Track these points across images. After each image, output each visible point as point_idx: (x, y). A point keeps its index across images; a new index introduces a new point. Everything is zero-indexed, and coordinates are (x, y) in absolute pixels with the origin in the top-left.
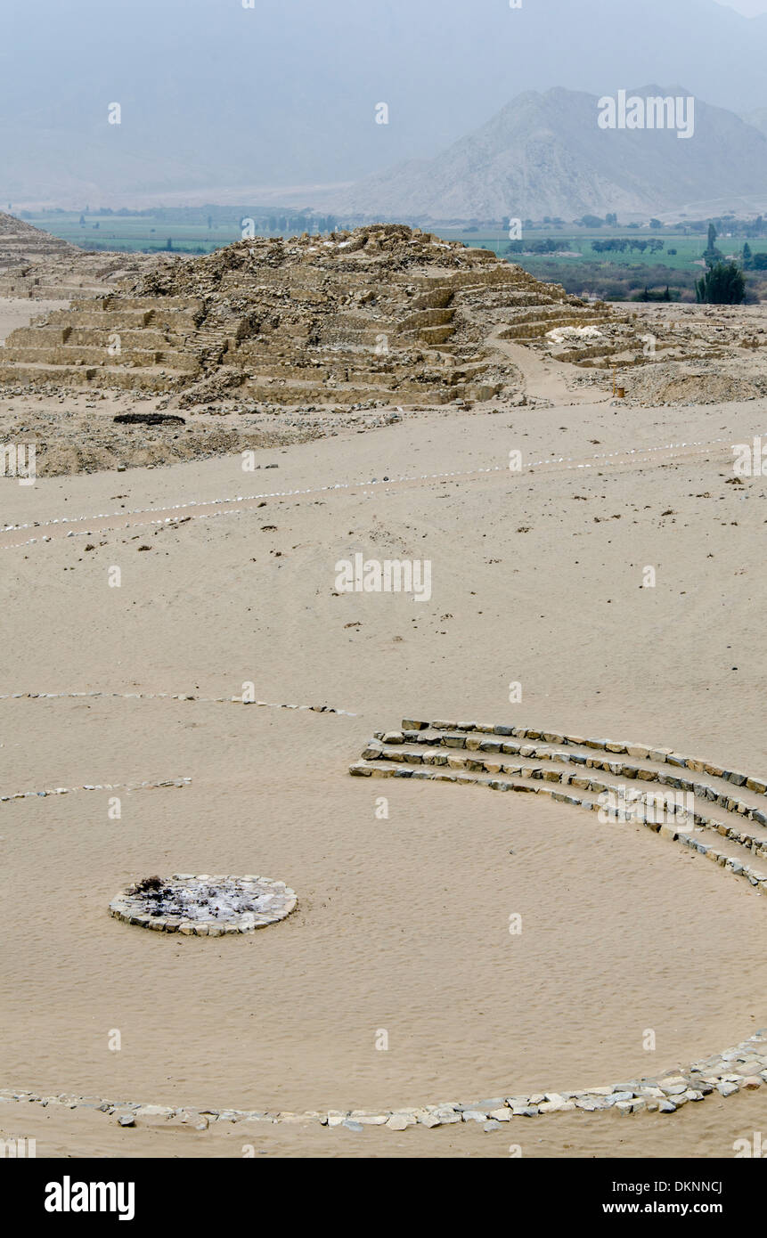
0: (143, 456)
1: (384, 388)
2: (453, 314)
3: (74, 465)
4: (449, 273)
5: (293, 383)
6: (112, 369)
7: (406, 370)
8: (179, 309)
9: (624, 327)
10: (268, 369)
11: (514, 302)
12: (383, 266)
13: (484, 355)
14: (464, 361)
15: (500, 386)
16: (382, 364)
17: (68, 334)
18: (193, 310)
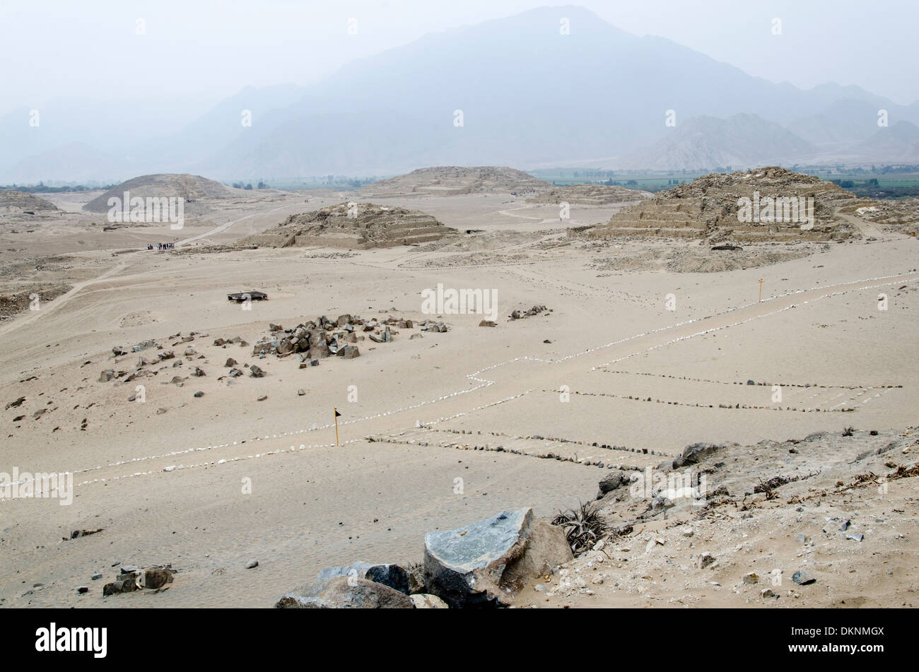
0: (750, 263)
1: (798, 234)
3: (724, 267)
5: (754, 233)
6: (667, 229)
8: (691, 203)
9: (886, 207)
10: (739, 227)
11: (840, 197)
12: (781, 183)
13: (835, 220)
14: (828, 223)
15: (851, 233)
16: (793, 224)
17: (642, 215)
18: (699, 204)
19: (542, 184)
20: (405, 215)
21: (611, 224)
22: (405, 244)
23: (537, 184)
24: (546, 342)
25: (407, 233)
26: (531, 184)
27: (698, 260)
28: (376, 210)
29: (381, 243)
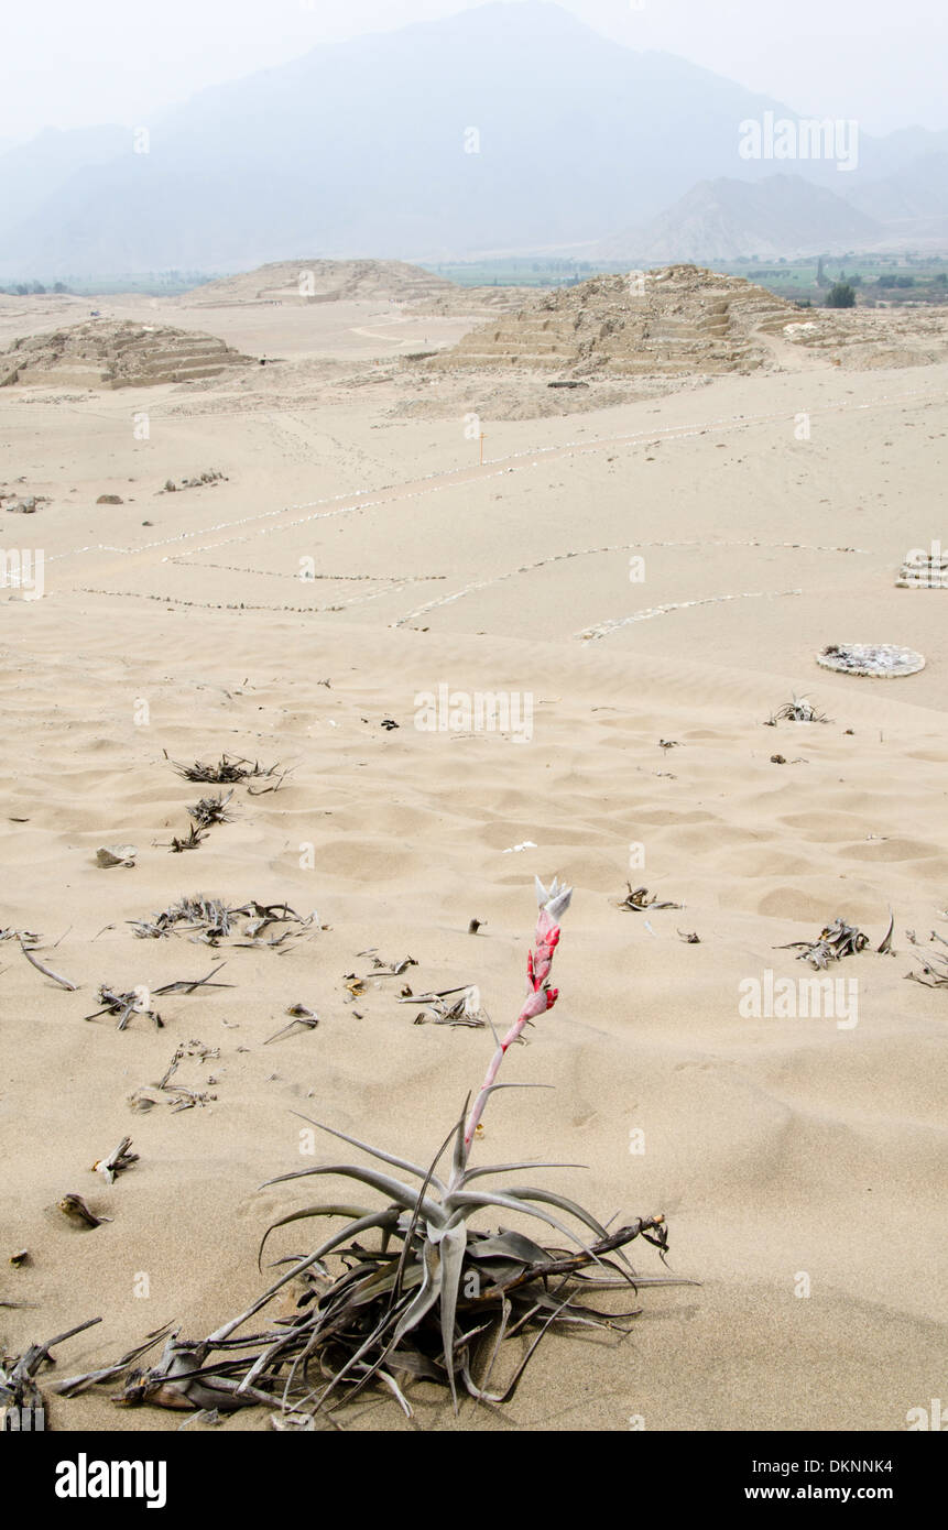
0: (576, 406)
1: (692, 364)
2: (728, 318)
3: (538, 413)
4: (724, 293)
5: (638, 362)
6: (527, 356)
7: (705, 352)
8: (563, 318)
9: (828, 323)
10: (620, 353)
11: (764, 310)
12: (685, 289)
13: (749, 342)
14: (738, 346)
15: (762, 361)
16: (690, 349)
17: (497, 336)
18: (572, 320)
19: (445, 285)
20: (177, 338)
21: (457, 349)
22: (174, 381)
23: (437, 285)
24: (146, 524)
25: (176, 365)
26: (427, 285)
27: (508, 402)
28: (135, 331)
29: (136, 380)
